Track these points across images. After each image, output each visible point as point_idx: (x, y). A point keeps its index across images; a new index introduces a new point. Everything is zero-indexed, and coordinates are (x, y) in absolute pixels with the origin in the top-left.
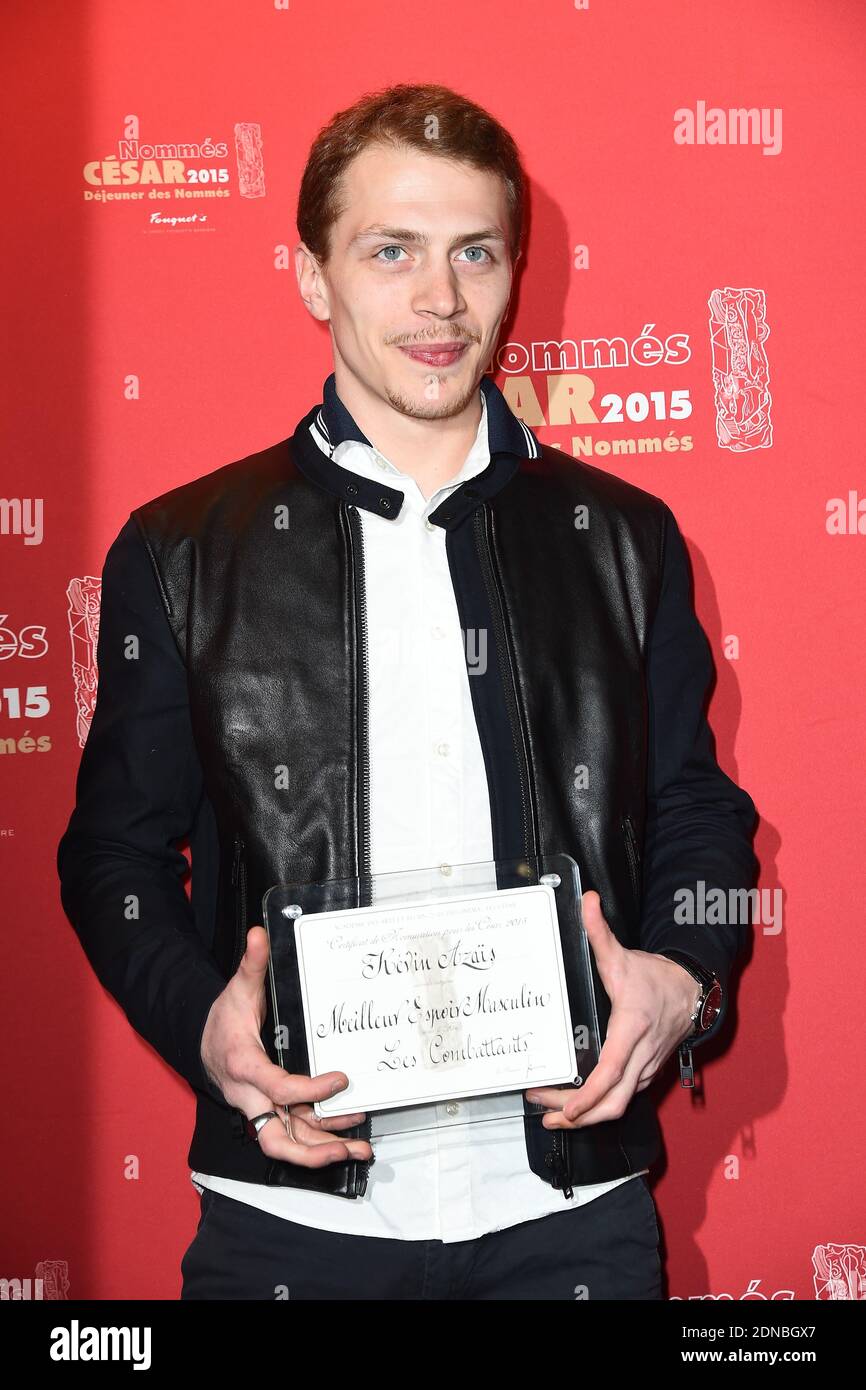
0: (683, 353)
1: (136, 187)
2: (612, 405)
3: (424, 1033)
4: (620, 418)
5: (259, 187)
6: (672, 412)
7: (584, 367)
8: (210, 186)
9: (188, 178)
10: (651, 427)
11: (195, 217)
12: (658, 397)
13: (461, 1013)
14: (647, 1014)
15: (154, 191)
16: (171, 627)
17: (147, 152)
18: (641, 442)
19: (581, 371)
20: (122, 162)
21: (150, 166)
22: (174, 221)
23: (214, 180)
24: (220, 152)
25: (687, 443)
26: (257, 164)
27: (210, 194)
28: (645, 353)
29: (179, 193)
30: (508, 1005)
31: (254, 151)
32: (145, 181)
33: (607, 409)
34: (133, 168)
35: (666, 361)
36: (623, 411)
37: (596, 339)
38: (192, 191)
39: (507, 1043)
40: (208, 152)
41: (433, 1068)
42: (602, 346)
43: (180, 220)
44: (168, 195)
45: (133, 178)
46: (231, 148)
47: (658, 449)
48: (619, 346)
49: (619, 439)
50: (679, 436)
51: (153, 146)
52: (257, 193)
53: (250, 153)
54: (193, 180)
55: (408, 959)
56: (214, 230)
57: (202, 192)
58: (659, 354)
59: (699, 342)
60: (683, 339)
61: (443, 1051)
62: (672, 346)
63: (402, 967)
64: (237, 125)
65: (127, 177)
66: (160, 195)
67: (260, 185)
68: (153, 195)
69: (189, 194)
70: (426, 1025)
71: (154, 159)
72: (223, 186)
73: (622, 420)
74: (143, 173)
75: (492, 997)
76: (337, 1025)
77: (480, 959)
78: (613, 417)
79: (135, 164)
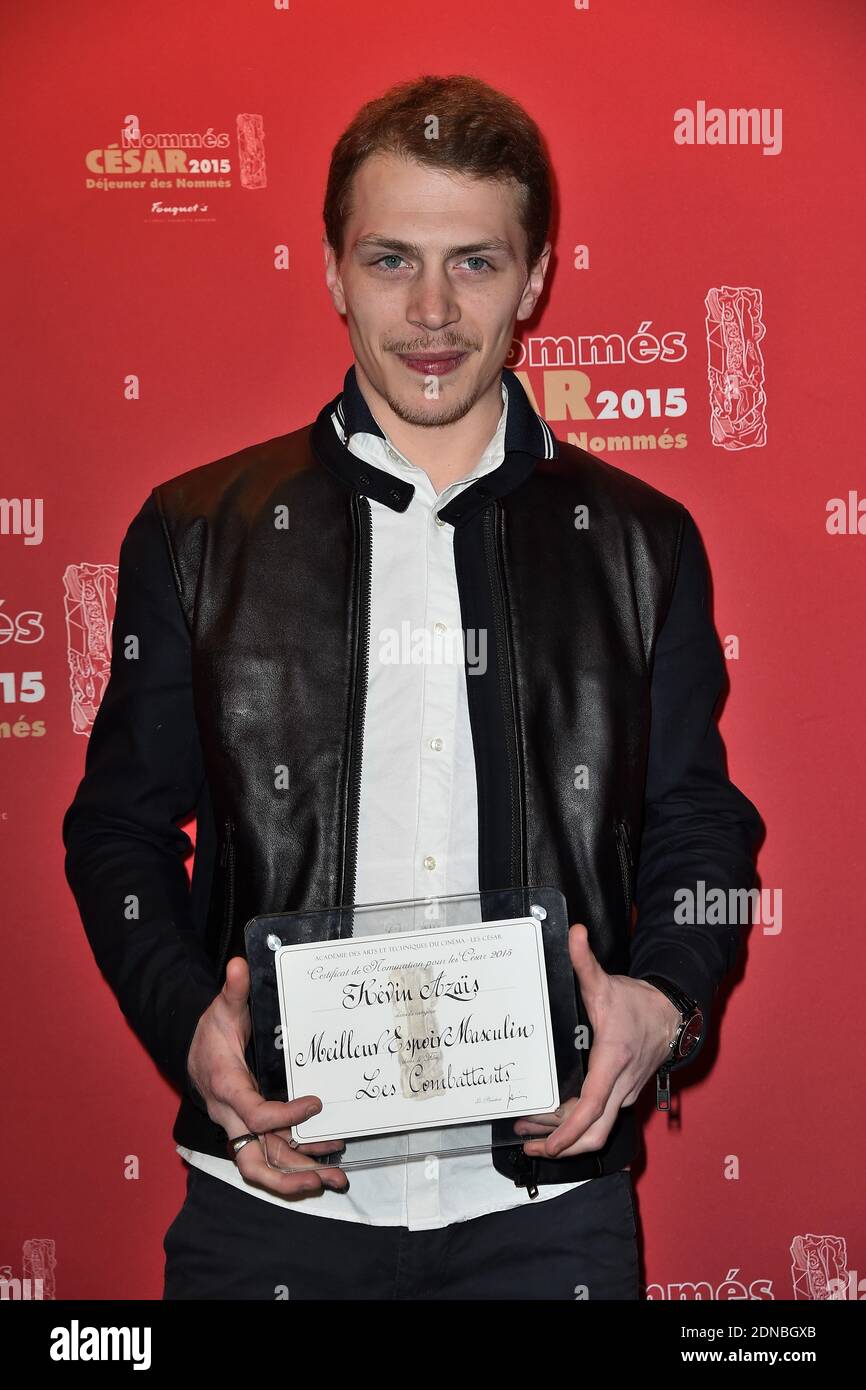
0: (679, 351)
1: (138, 176)
2: (607, 401)
3: (404, 1062)
4: (615, 415)
5: (260, 178)
6: (667, 409)
7: (581, 363)
8: (212, 176)
9: (190, 168)
10: (646, 424)
11: (196, 207)
12: (654, 395)
13: (442, 1042)
14: (628, 1047)
15: (156, 180)
16: (181, 605)
17: (149, 141)
18: (636, 439)
19: (577, 367)
20: (124, 151)
21: (152, 155)
22: (175, 210)
23: (216, 170)
24: (222, 143)
25: (682, 442)
26: (259, 155)
27: (211, 184)
28: (641, 351)
29: (181, 183)
30: (490, 1036)
31: (256, 142)
32: (147, 170)
33: (603, 406)
34: (136, 157)
35: (662, 358)
36: (619, 408)
37: (593, 335)
38: (194, 181)
39: (488, 1073)
40: (210, 143)
41: (412, 1096)
42: (598, 342)
43: (181, 210)
44: (169, 185)
45: (135, 167)
46: (233, 138)
47: (653, 446)
48: (615, 343)
49: (614, 435)
50: (673, 433)
51: (155, 135)
52: (259, 184)
53: (252, 144)
54: (195, 170)
55: (389, 989)
56: (214, 220)
57: (203, 182)
58: (655, 351)
59: (695, 341)
60: (679, 337)
61: (423, 1081)
62: (669, 343)
63: (384, 998)
64: (240, 116)
65: (129, 166)
66: (162, 184)
67: (261, 176)
68: (155, 184)
69: (190, 184)
70: (407, 1055)
71: (156, 148)
72: (225, 177)
73: (617, 417)
74: (145, 162)
75: (474, 1027)
76: (316, 1052)
77: (463, 989)
78: (608, 414)
79: (137, 153)
